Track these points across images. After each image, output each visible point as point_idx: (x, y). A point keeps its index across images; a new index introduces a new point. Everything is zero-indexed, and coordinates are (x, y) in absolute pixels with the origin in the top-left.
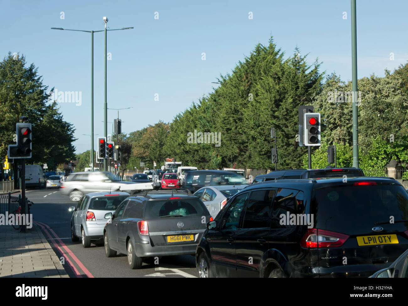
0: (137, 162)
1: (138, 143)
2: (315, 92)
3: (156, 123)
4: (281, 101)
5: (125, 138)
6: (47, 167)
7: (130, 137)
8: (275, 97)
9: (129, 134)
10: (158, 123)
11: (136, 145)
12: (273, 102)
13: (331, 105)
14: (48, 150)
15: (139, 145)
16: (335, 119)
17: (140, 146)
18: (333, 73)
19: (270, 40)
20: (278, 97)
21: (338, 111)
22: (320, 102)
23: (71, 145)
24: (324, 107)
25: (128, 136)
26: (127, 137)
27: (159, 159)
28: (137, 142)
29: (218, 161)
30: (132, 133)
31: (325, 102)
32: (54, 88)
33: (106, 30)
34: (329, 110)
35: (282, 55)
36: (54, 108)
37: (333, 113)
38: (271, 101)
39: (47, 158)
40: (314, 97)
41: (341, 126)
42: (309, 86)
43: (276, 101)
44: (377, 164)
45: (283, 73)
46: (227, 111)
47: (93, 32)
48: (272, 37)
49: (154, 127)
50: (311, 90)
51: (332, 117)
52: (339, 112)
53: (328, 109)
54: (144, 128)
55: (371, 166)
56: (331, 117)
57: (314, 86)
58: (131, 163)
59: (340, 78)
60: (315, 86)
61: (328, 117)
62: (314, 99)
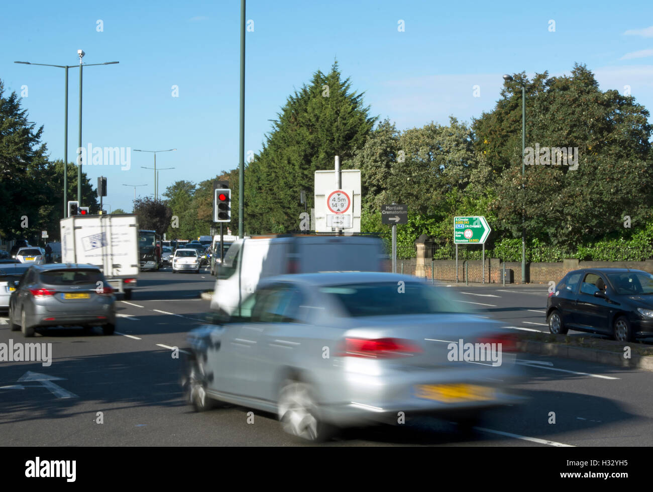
0: (206, 228)
1: (206, 200)
2: (356, 145)
3: (233, 169)
4: (312, 155)
5: (194, 191)
6: (47, 236)
7: (201, 188)
8: (305, 151)
9: (199, 184)
10: (236, 169)
11: (202, 202)
12: (302, 157)
13: (374, 162)
14: (47, 212)
15: (206, 202)
16: (378, 181)
17: (208, 204)
18: (387, 119)
19: (333, 66)
20: (309, 151)
21: (383, 169)
22: (361, 158)
23: (96, 202)
24: (365, 165)
25: (198, 187)
26: (196, 188)
27: (235, 225)
28: (204, 197)
29: (280, 230)
30: (203, 182)
31: (367, 158)
32: (43, 126)
33: (82, 66)
34: (371, 169)
35: (348, 87)
36: (43, 155)
37: (376, 173)
38: (300, 156)
39: (45, 222)
40: (355, 151)
41: (386, 189)
42: (349, 137)
43: (306, 156)
44: (406, 239)
45: (317, 120)
46: (268, 163)
47: (68, 67)
48: (336, 63)
49: (229, 175)
50: (351, 143)
51: (375, 178)
52: (384, 171)
53: (370, 167)
54: (217, 176)
55: (400, 241)
56: (373, 178)
57: (354, 138)
58: (199, 230)
59: (394, 125)
60: (357, 137)
61: (370, 177)
62: (354, 155)
